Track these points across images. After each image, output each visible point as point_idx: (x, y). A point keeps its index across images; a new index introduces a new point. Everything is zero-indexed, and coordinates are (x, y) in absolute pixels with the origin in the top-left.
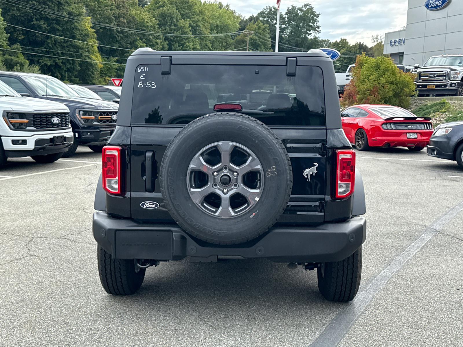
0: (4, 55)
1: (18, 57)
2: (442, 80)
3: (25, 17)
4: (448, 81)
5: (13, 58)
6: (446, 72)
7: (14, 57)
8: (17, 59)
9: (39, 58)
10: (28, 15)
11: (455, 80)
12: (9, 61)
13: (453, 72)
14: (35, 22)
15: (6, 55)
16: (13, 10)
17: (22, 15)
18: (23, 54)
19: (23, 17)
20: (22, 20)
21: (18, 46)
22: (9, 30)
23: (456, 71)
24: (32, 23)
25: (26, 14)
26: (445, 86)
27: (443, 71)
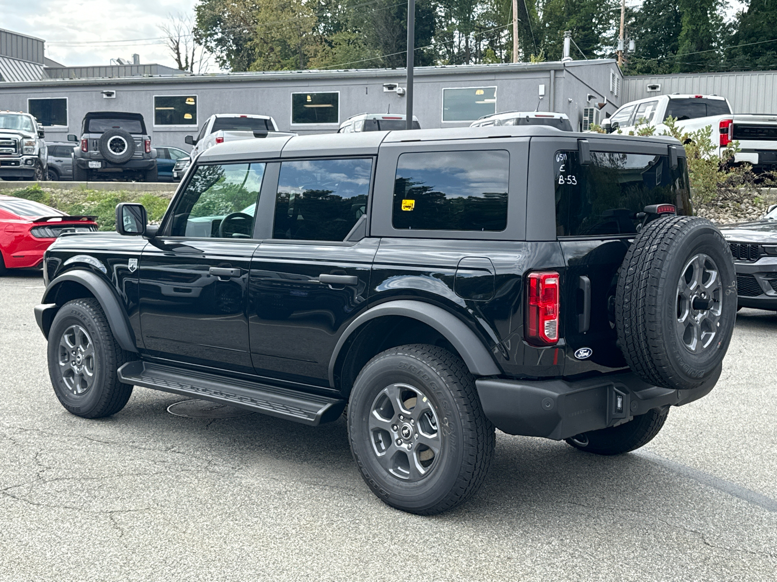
2: (10, 154)
4: (21, 155)
6: (15, 141)
11: (30, 153)
13: (25, 141)
23: (31, 140)
26: (17, 163)
27: (9, 139)
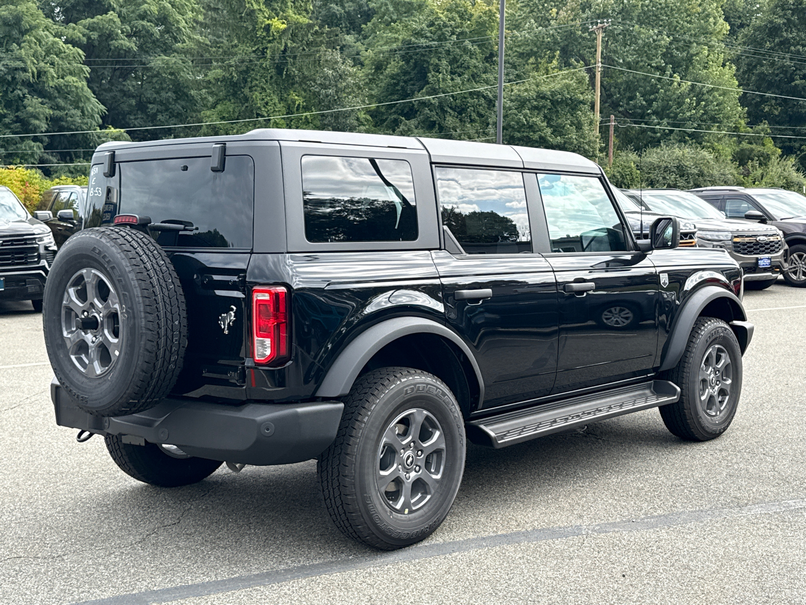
0: (740, 143)
1: (763, 145)
3: (781, 75)
5: (754, 146)
7: (756, 144)
8: (760, 148)
9: (802, 143)
10: (786, 71)
12: (748, 152)
14: (797, 82)
15: (743, 143)
16: (762, 65)
17: (776, 72)
18: (774, 139)
19: (777, 75)
20: (775, 80)
21: (765, 126)
22: (754, 99)
24: (793, 84)
25: (784, 70)
